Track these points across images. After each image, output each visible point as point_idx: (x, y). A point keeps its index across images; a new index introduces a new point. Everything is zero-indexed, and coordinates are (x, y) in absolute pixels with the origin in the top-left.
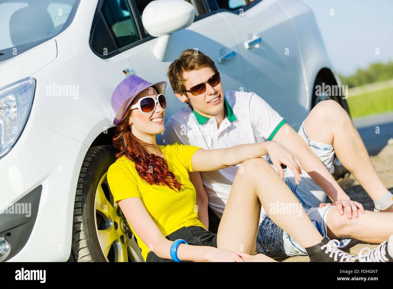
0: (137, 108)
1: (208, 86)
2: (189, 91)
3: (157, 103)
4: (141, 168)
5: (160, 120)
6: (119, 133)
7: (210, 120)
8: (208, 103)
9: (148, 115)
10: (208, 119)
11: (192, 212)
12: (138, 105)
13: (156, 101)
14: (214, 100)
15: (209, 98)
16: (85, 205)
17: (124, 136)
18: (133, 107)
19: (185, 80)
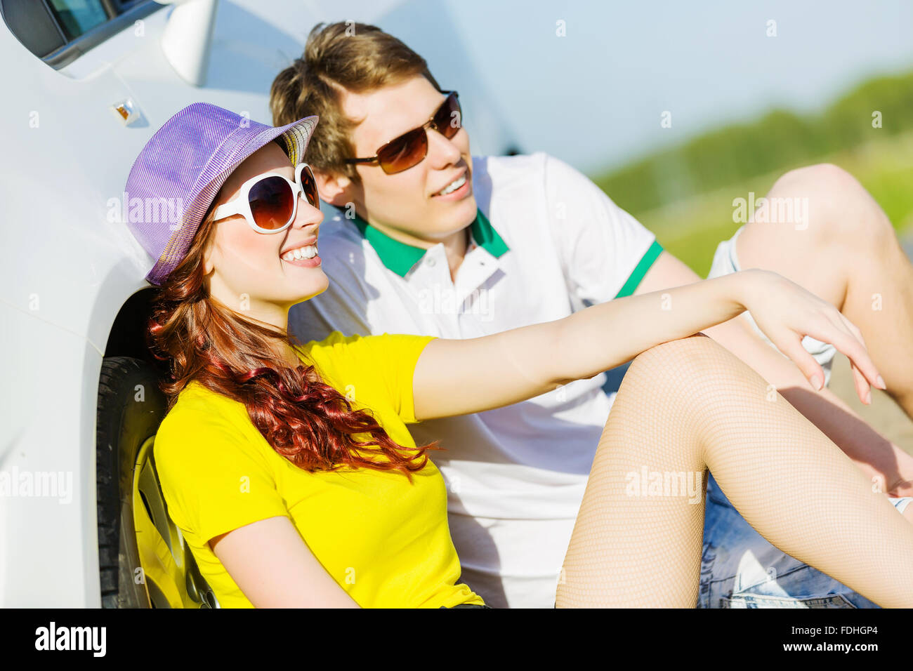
0: (237, 216)
1: (433, 135)
2: (367, 161)
3: (299, 194)
4: (269, 417)
5: (309, 252)
6: (172, 305)
7: (428, 255)
8: (433, 195)
9: (274, 235)
10: (423, 252)
11: (448, 561)
12: (240, 202)
13: (296, 188)
14: (455, 185)
15: (439, 179)
16: (121, 558)
17: (191, 314)
18: (222, 211)
19: (353, 124)
